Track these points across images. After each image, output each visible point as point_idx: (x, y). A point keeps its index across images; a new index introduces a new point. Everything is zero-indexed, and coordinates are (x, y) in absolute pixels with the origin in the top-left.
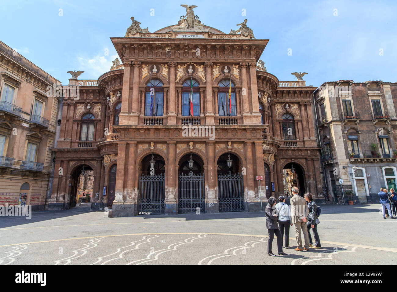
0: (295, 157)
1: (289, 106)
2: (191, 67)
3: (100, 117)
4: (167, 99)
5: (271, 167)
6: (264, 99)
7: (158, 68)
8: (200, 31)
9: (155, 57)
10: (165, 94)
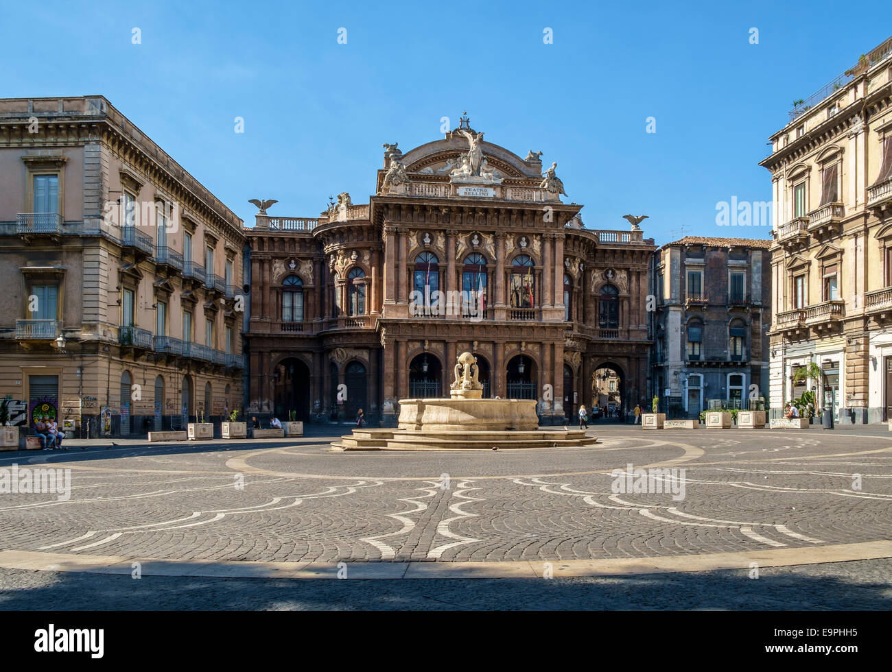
0: (612, 354)
1: (613, 273)
2: (476, 237)
3: (311, 283)
4: (444, 282)
5: (575, 371)
6: (573, 268)
7: (431, 237)
8: (489, 182)
9: (429, 223)
10: (441, 275)
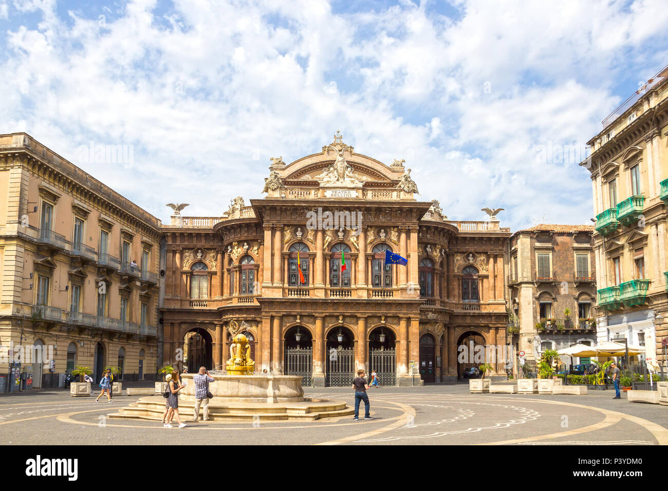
0: (474, 325)
1: (474, 257)
2: (341, 230)
5: (438, 339)
6: (434, 253)
7: (303, 231)
8: (352, 186)
9: (300, 219)
